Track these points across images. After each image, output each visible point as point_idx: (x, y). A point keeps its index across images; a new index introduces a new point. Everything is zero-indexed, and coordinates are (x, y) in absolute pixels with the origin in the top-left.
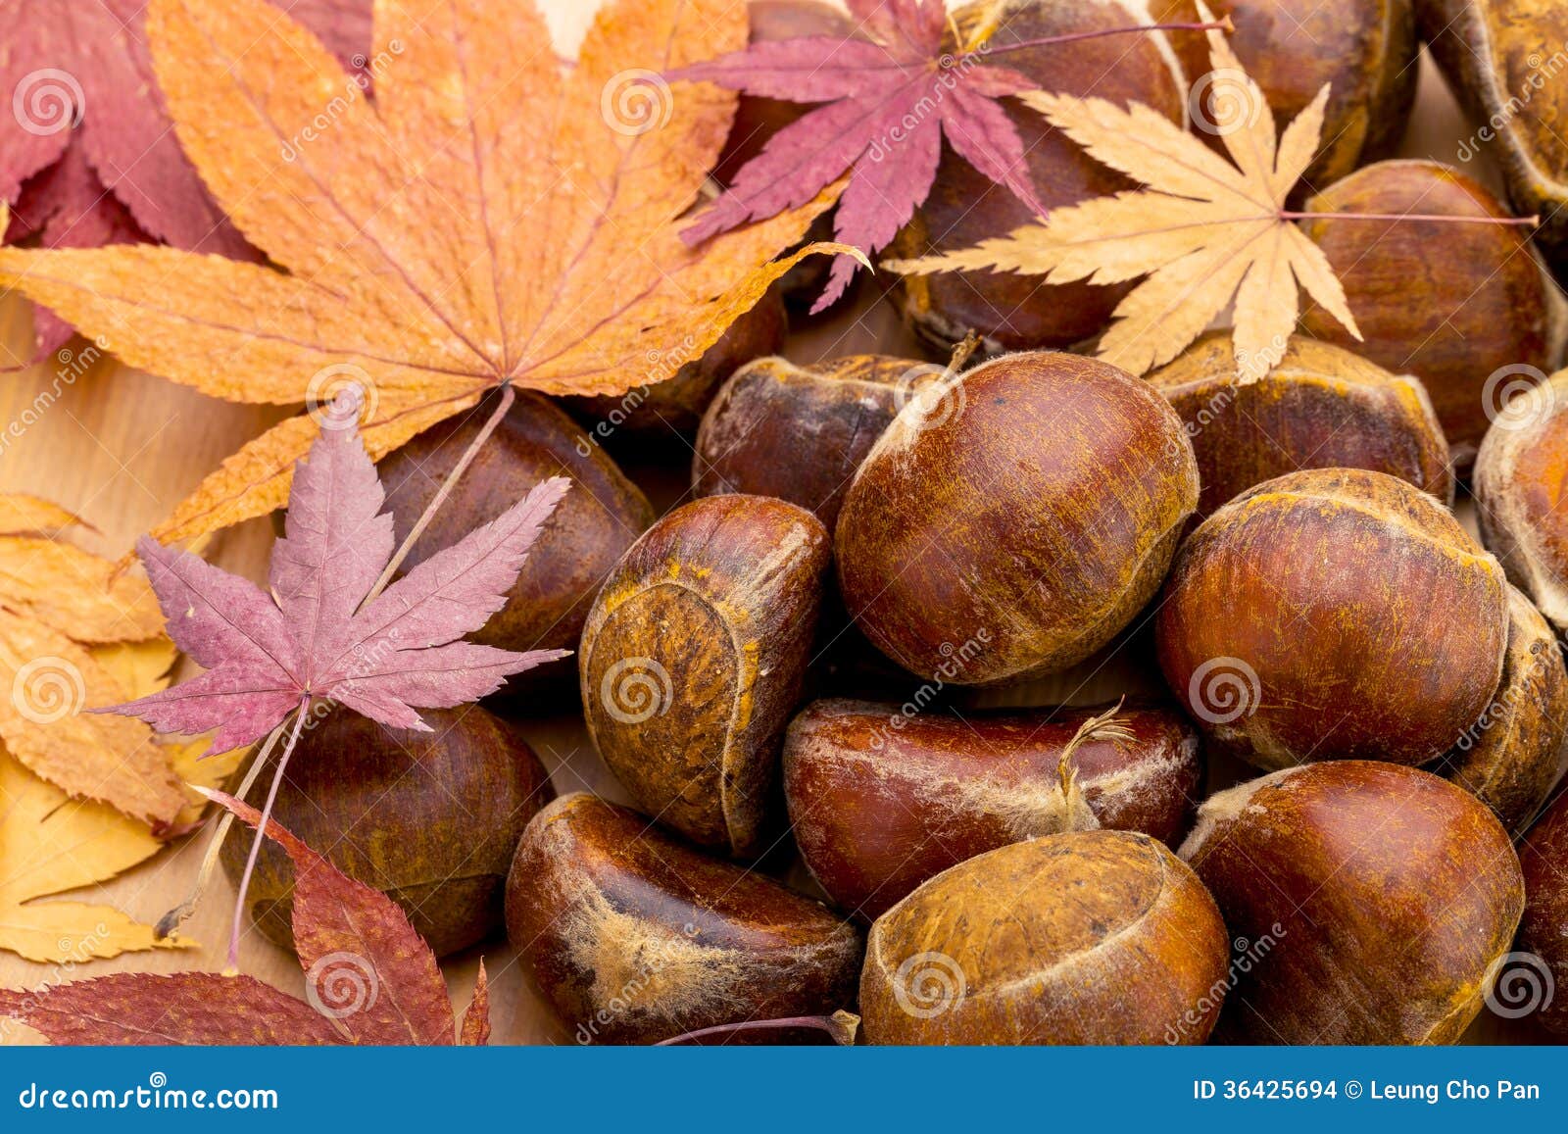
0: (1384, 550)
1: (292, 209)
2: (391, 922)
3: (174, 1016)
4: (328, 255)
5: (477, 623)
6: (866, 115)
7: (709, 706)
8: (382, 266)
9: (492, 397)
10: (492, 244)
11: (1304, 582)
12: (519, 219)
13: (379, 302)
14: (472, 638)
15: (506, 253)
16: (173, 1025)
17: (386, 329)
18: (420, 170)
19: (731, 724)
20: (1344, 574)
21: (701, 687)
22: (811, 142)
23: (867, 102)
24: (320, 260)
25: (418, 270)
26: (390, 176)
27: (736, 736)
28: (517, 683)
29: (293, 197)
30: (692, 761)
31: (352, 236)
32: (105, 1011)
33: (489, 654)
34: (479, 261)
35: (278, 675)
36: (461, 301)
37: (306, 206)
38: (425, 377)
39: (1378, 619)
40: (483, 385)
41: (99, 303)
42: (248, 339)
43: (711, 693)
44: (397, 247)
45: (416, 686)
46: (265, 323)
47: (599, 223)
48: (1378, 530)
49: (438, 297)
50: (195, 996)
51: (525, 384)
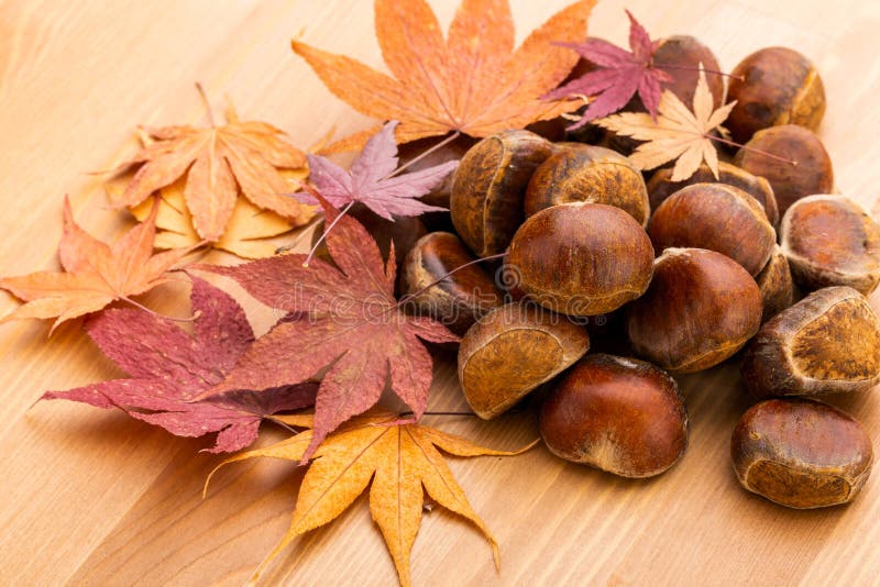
0: (732, 205)
1: (406, 63)
2: (360, 231)
3: (284, 273)
4: (413, 79)
5: (419, 194)
6: (618, 75)
7: (488, 169)
8: (430, 87)
9: (451, 133)
10: (470, 91)
11: (701, 206)
12: (482, 85)
13: (425, 98)
14: (415, 198)
15: (474, 94)
16: (283, 276)
17: (424, 106)
18: (454, 61)
19: (494, 178)
20: (715, 207)
21: (487, 162)
22: (597, 79)
23: (620, 71)
24: (410, 80)
25: (442, 92)
26: (443, 61)
27: (496, 184)
28: (427, 215)
29: (408, 58)
30: (477, 189)
31: (423, 75)
32: (260, 273)
33: (420, 204)
34: (464, 96)
35: (346, 192)
36: (453, 105)
37: (410, 62)
38: (432, 123)
39: (721, 225)
40: (450, 129)
41: (329, 71)
42: (376, 97)
43: (490, 164)
44: (437, 83)
45: (392, 206)
46: (383, 93)
47: (510, 94)
48: (733, 199)
49: (446, 101)
50: (291, 264)
51: (464, 131)
